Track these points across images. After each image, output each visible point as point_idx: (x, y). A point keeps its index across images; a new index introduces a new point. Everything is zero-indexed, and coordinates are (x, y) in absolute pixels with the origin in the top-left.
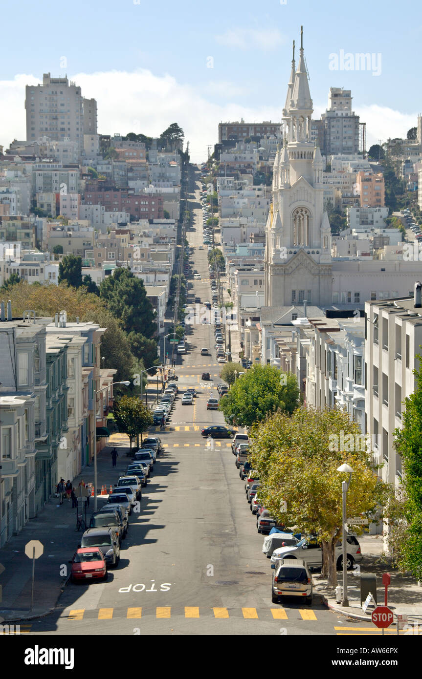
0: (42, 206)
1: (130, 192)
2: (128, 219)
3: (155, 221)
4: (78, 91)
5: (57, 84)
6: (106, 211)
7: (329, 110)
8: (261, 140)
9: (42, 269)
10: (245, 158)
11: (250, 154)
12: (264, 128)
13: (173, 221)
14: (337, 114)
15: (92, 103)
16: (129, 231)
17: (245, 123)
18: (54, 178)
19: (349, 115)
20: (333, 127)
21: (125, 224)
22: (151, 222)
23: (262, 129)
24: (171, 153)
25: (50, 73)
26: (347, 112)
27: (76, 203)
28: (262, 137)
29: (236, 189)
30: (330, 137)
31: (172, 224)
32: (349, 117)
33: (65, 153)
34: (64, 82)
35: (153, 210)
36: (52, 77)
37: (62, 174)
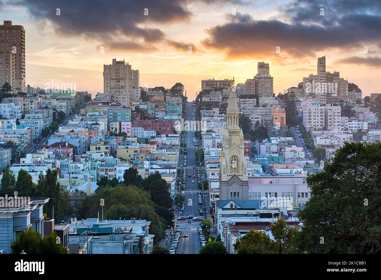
0: (112, 129)
1: (156, 120)
2: (156, 134)
3: (169, 135)
4: (130, 67)
5: (119, 64)
6: (145, 130)
7: (257, 74)
8: (223, 90)
9: (115, 169)
10: (215, 99)
11: (218, 97)
12: (225, 83)
13: (178, 135)
14: (262, 76)
15: (137, 72)
16: (156, 142)
17: (215, 80)
18: (118, 114)
19: (268, 77)
20: (260, 82)
21: (154, 137)
22: (167, 136)
23: (224, 83)
24: (177, 97)
25: (116, 59)
26: (267, 75)
27: (130, 127)
28: (224, 88)
29: (210, 117)
30: (258, 88)
31: (178, 137)
32: (268, 78)
33: (123, 99)
34: (123, 62)
35: (168, 129)
36: (117, 60)
37: (122, 111)
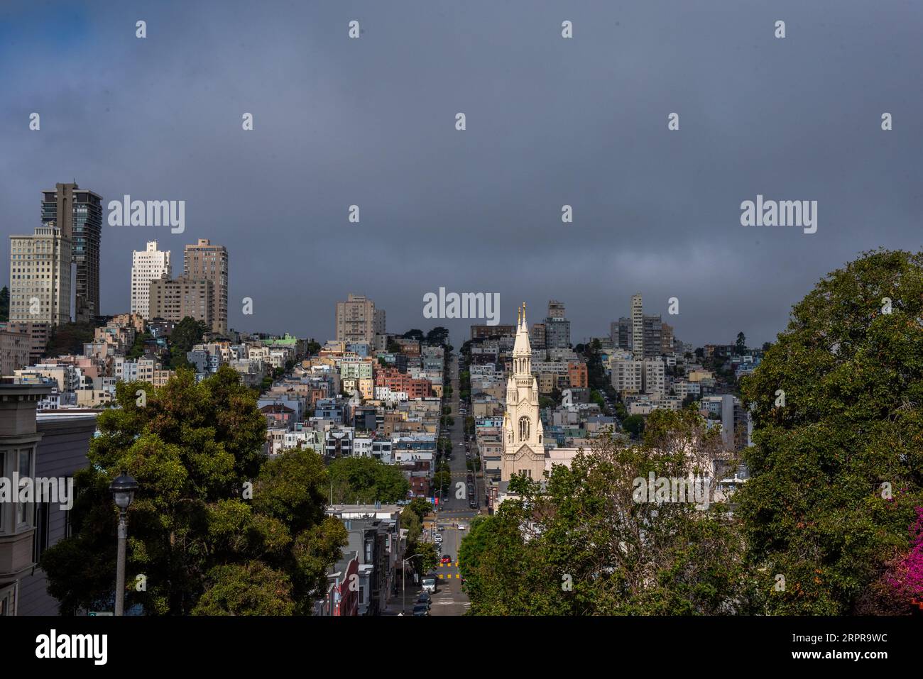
2: (407, 397)
3: (426, 399)
6: (392, 391)
7: (548, 317)
10: (489, 351)
11: (493, 349)
13: (439, 399)
14: (555, 320)
18: (356, 368)
19: (563, 321)
21: (405, 401)
22: (423, 400)
23: (501, 329)
24: (438, 346)
26: (561, 318)
27: (371, 386)
29: (483, 374)
31: (438, 401)
